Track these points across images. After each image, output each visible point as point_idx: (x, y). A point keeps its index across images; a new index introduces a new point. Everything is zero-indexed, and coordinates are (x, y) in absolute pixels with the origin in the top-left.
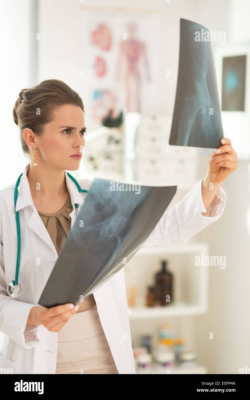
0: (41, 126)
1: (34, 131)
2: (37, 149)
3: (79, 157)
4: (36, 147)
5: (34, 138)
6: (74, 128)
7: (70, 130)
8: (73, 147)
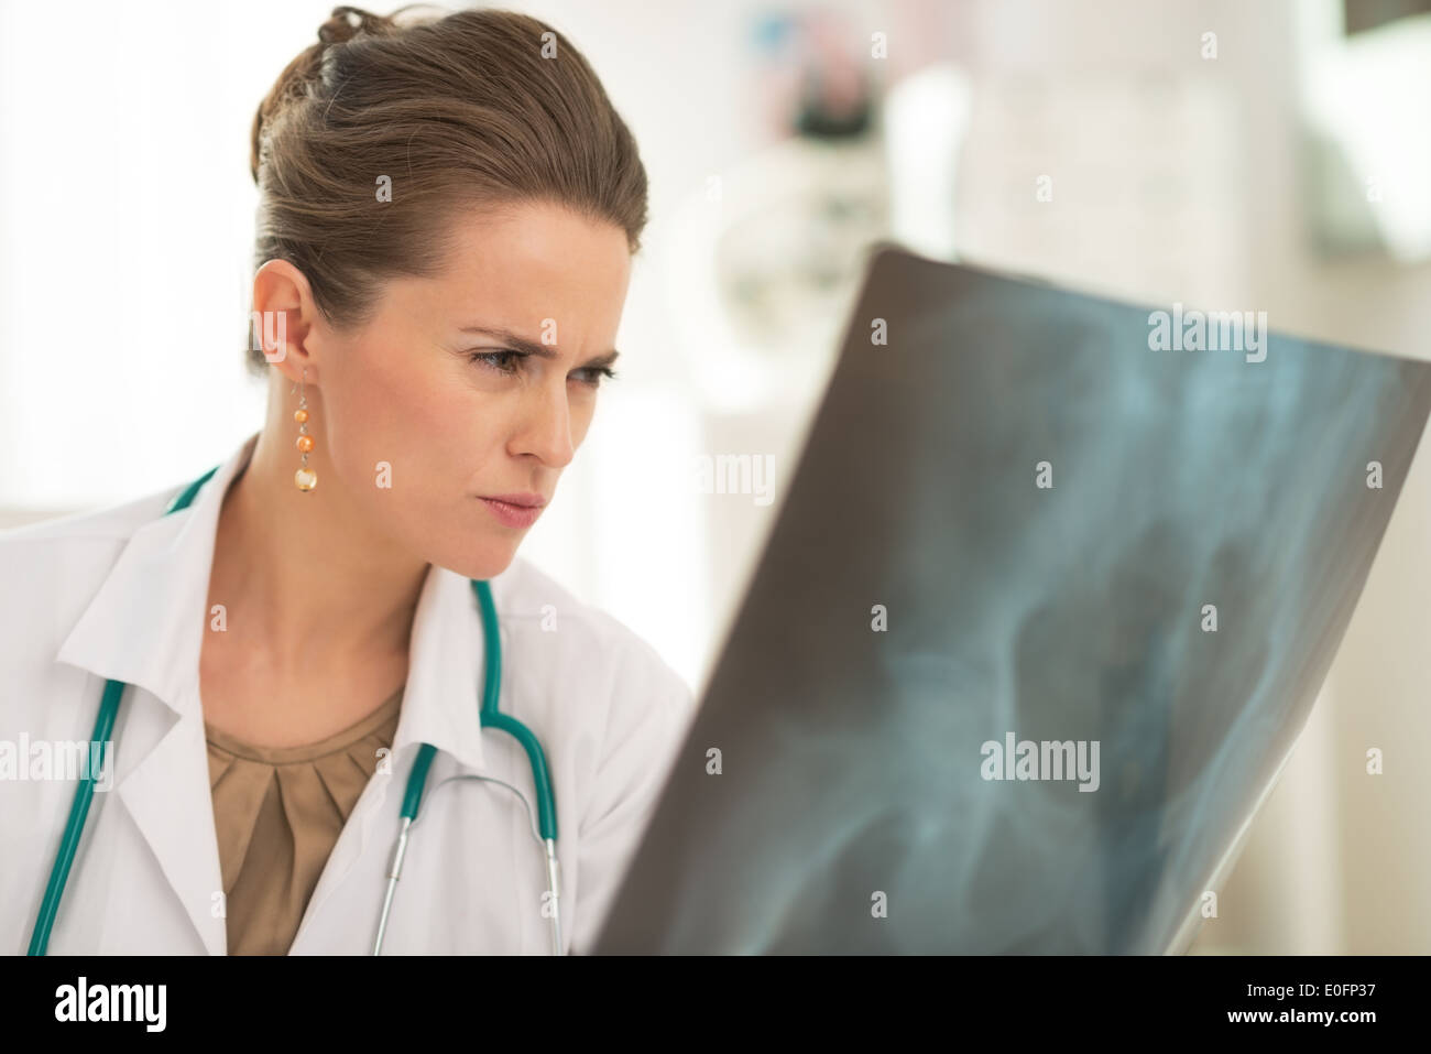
0: (363, 275)
1: (321, 289)
2: (313, 391)
3: (523, 514)
4: (308, 377)
5: (308, 326)
6: (546, 353)
7: (520, 356)
8: (509, 453)
